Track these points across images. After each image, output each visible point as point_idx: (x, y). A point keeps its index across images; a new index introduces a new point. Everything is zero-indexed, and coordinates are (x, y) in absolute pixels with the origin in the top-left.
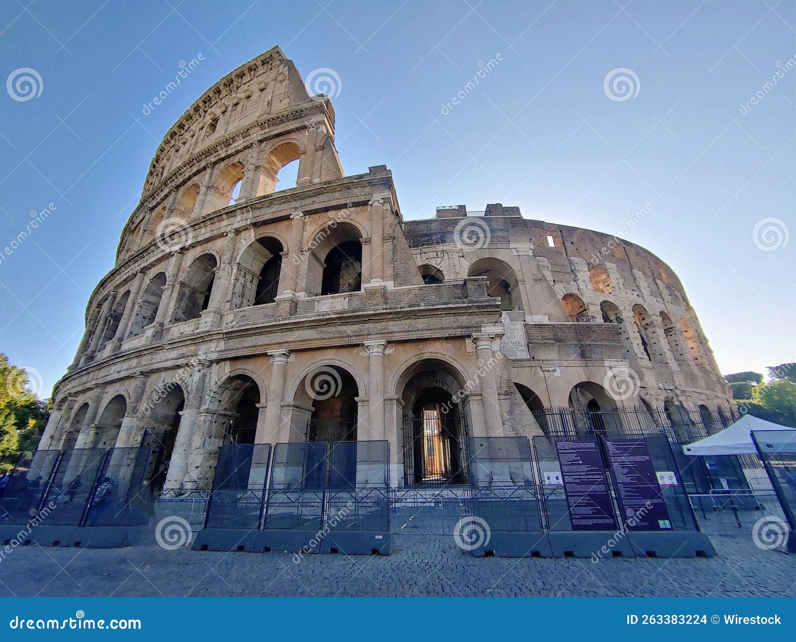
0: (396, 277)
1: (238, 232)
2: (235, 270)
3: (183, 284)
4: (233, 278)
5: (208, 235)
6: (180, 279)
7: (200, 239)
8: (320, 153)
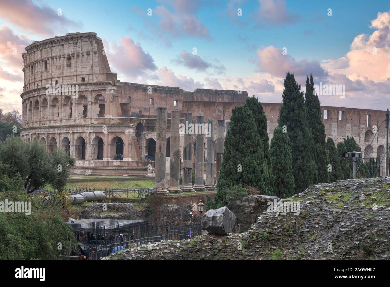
0: (131, 157)
1: (90, 133)
2: (91, 146)
3: (76, 145)
4: (91, 149)
5: (81, 131)
6: (75, 144)
7: (79, 131)
8: (111, 104)
